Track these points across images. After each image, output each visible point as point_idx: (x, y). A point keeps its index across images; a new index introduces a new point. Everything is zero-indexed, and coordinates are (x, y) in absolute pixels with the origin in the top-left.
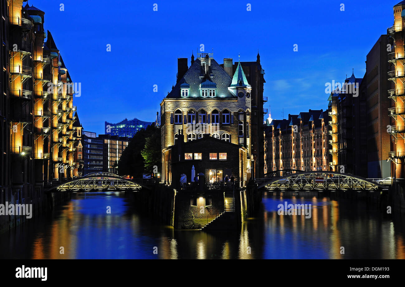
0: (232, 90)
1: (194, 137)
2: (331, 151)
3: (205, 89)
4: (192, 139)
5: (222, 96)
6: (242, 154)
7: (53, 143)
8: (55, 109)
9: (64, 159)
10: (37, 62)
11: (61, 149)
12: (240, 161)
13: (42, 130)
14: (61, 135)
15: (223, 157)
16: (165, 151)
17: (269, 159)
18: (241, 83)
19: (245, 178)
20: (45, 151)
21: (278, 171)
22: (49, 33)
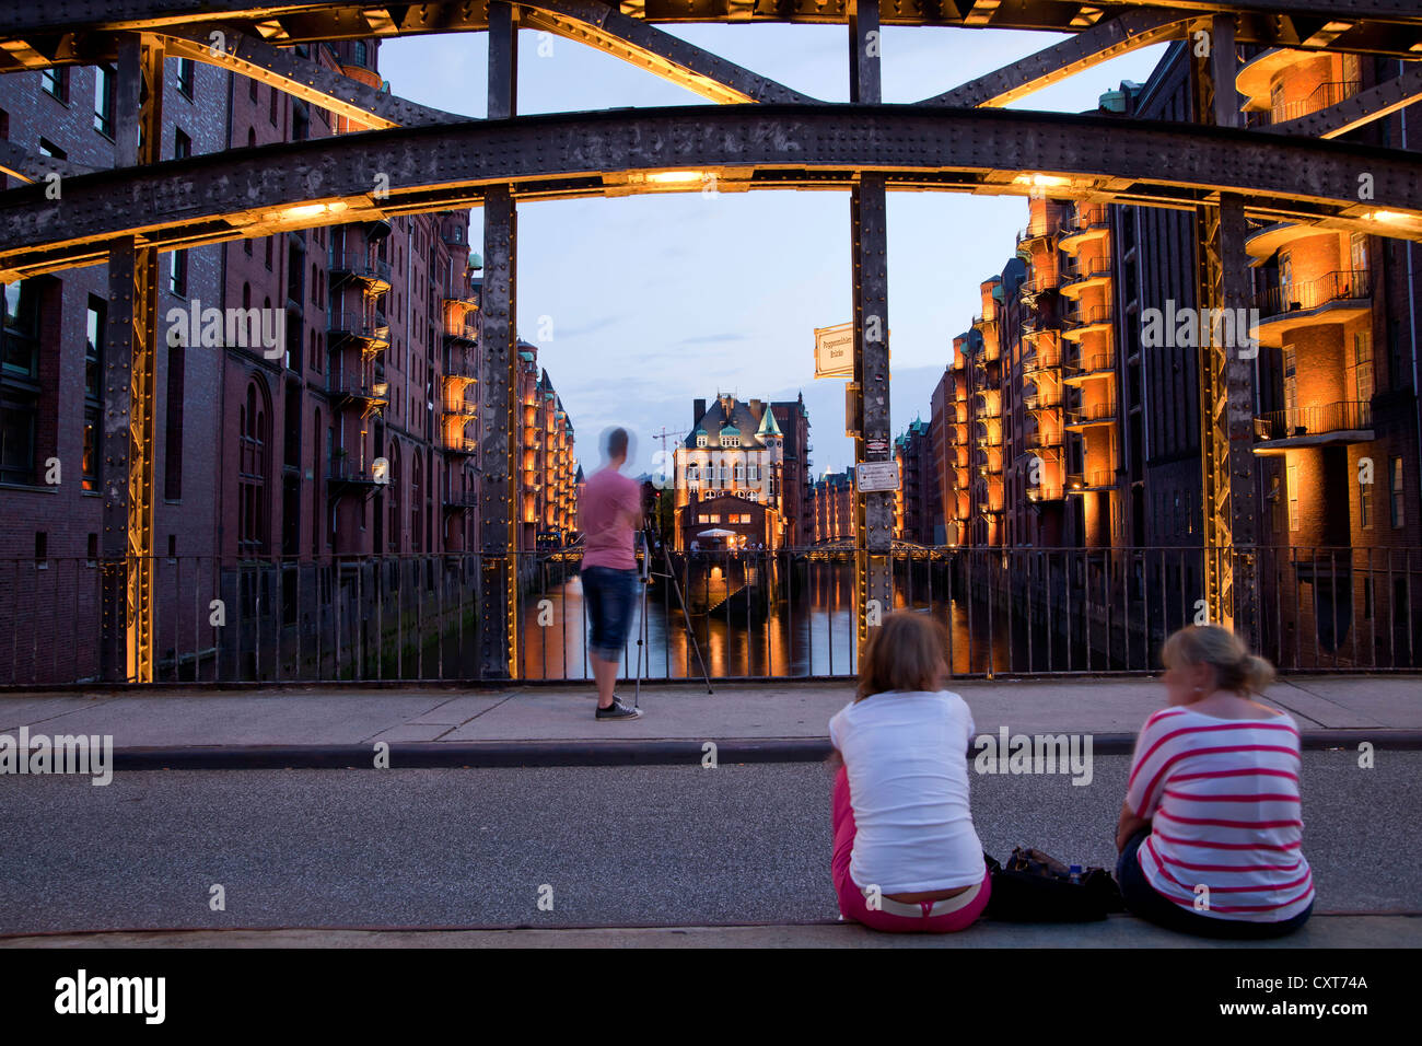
0: (759, 437)
1: (713, 494)
2: (895, 513)
3: (726, 436)
4: (710, 497)
5: (748, 445)
6: (770, 517)
7: (548, 503)
8: (551, 461)
9: (562, 524)
10: (527, 407)
11: (558, 510)
12: (767, 525)
13: (533, 487)
14: (558, 494)
15: (746, 519)
16: (677, 512)
17: (822, 523)
18: (770, 429)
19: (775, 546)
20: (538, 511)
21: (833, 538)
22: (544, 371)
